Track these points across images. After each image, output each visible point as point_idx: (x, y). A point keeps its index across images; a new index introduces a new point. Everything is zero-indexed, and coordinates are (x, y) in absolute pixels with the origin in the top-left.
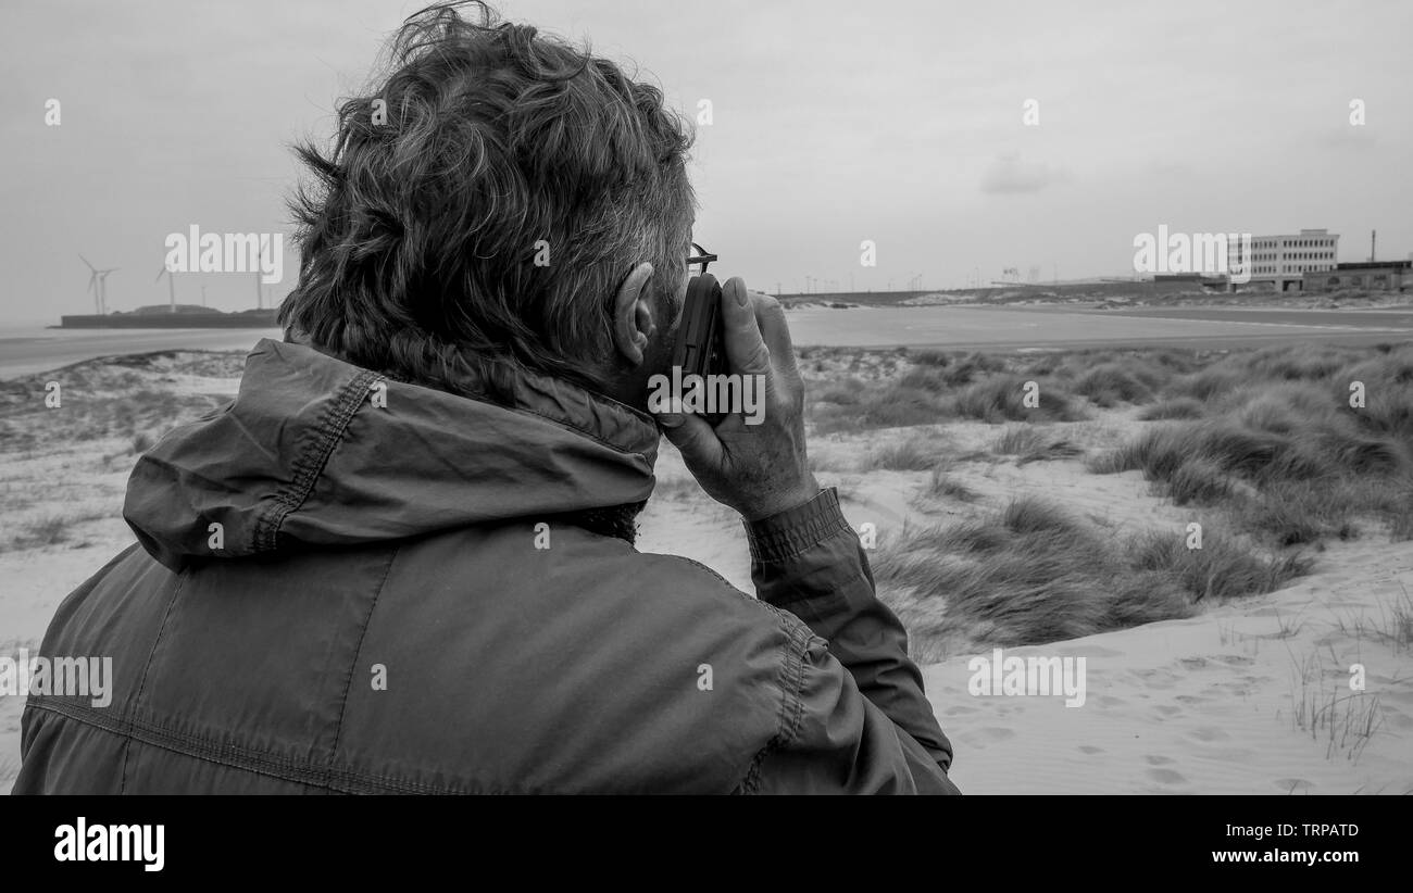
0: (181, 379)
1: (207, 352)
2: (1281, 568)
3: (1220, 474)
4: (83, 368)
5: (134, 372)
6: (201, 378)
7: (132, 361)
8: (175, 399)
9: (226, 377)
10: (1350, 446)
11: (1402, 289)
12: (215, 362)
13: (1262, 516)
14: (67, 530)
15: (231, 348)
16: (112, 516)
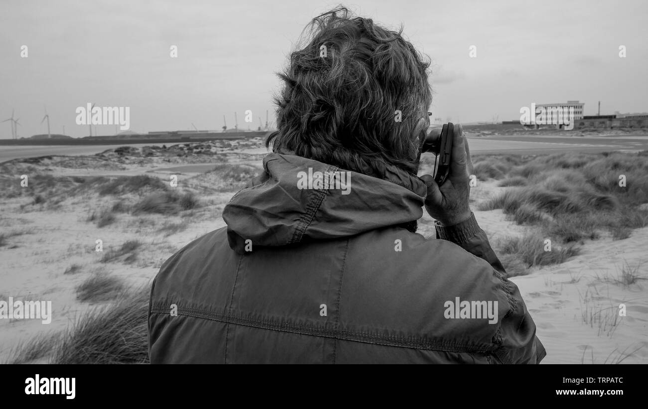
0: (55, 169)
1: (67, 156)
2: (565, 253)
3: (537, 211)
4: (9, 164)
5: (33, 166)
6: (64, 169)
7: (32, 161)
8: (53, 178)
9: (76, 168)
10: (593, 198)
11: (612, 128)
12: (71, 161)
13: (556, 229)
14: (6, 240)
15: (79, 155)
16: (27, 233)
